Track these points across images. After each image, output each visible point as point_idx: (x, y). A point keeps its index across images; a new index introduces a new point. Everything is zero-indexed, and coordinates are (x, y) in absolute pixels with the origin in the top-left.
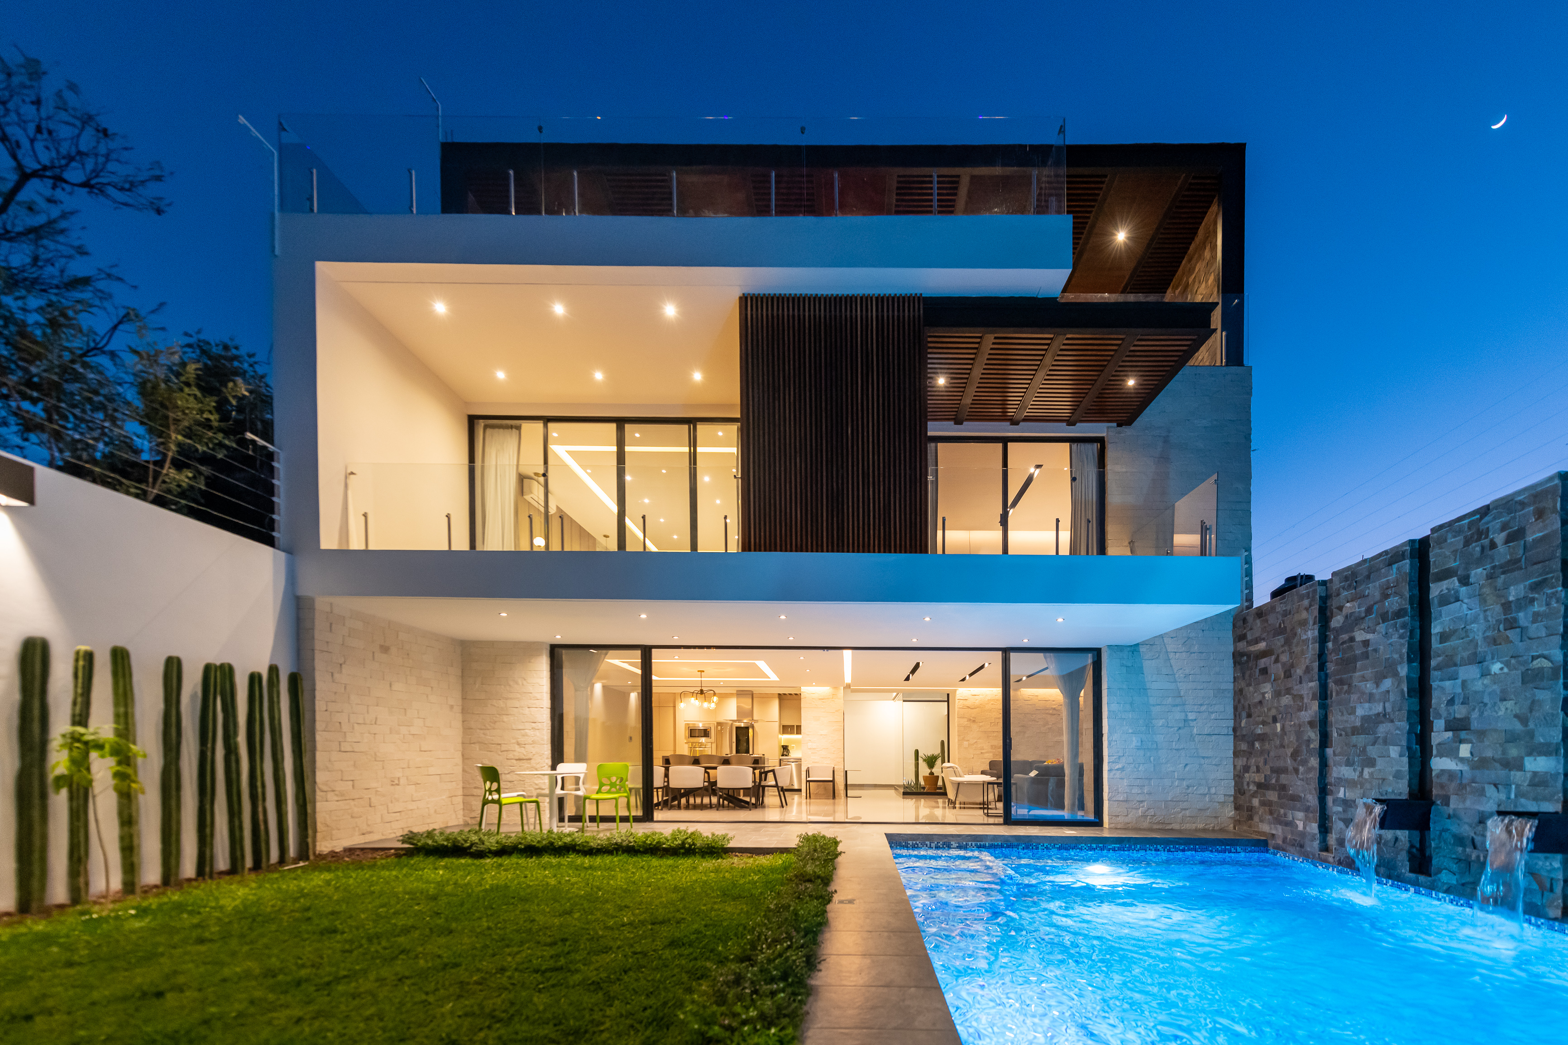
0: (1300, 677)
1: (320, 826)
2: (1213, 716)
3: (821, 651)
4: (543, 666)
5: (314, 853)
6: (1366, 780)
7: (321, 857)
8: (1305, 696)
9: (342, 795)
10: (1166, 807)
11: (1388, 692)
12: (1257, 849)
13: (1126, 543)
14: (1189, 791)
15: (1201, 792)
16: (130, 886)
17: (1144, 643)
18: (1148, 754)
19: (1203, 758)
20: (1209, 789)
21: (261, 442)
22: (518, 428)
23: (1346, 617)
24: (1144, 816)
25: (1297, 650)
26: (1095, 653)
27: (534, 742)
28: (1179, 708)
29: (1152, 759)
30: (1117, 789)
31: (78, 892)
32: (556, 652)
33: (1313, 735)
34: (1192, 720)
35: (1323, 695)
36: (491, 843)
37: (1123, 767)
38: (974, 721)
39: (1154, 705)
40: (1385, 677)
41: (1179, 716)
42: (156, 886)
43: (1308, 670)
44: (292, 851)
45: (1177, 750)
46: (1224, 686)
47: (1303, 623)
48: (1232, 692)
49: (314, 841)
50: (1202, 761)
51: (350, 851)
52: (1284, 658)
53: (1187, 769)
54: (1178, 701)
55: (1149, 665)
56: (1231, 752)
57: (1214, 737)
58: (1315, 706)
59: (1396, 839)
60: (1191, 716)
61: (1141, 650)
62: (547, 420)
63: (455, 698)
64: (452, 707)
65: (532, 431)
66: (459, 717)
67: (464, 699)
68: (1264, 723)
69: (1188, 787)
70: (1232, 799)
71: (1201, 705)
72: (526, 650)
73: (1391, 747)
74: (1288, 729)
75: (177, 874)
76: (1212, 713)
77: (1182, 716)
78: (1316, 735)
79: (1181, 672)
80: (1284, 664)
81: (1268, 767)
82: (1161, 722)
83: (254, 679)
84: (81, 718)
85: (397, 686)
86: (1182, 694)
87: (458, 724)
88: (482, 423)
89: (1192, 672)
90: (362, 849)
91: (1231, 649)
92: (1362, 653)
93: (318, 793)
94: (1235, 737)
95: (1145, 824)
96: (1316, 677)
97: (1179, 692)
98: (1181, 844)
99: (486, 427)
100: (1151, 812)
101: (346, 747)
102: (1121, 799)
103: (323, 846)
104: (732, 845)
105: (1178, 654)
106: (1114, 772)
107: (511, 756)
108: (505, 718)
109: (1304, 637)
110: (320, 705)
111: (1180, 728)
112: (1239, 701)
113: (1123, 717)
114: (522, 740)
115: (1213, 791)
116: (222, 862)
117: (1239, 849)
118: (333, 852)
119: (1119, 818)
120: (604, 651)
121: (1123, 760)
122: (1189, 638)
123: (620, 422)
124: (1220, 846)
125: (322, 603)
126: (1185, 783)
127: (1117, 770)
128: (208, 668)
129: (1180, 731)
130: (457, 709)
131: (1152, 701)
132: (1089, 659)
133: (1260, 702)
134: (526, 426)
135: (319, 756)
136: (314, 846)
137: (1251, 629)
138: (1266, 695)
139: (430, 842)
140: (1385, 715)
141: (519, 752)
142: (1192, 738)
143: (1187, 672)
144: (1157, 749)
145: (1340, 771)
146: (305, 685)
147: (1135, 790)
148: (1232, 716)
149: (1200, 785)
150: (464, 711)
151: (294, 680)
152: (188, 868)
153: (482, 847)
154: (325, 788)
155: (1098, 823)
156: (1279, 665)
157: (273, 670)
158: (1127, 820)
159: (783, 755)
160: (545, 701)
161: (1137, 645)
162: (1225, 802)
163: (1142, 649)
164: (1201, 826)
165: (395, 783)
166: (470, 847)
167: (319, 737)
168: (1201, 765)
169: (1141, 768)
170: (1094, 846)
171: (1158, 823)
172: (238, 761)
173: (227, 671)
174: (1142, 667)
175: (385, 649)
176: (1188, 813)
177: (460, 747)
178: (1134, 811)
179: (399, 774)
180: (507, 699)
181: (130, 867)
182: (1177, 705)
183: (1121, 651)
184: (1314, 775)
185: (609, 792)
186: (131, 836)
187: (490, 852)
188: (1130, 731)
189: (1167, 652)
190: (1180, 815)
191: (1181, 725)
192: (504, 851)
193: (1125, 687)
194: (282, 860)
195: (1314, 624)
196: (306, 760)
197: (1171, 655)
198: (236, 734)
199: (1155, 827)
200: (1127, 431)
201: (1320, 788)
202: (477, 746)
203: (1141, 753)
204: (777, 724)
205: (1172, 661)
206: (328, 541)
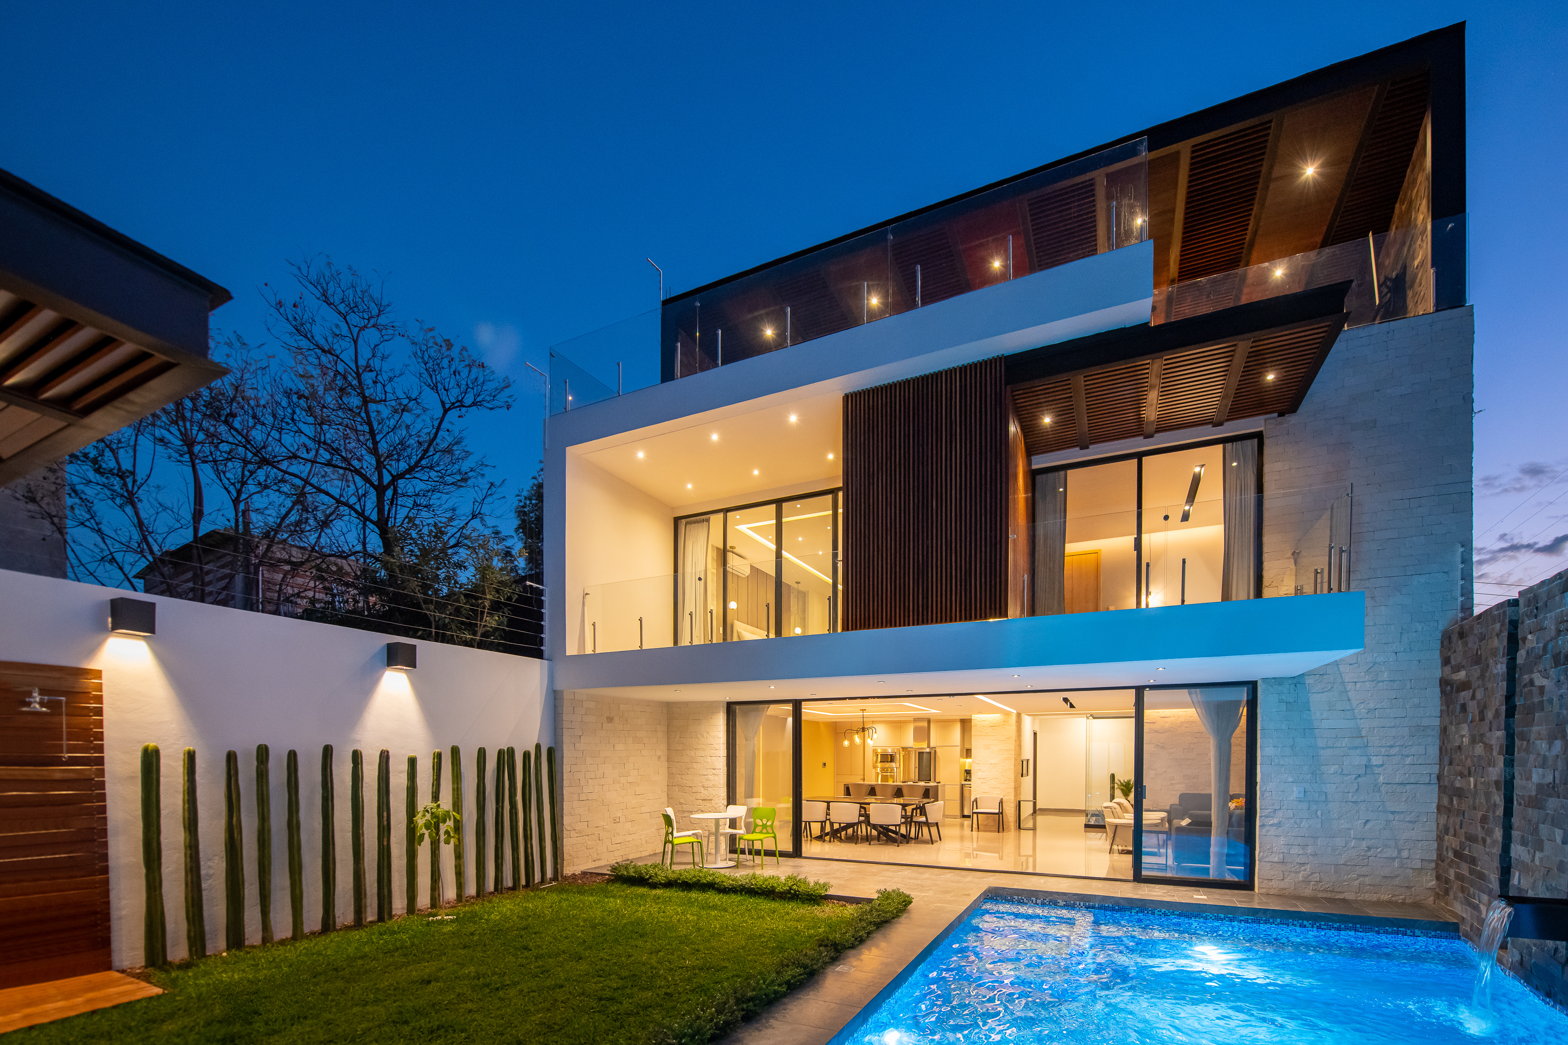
0: (1491, 722)
1: (566, 856)
2: (1408, 760)
3: (948, 697)
4: (720, 722)
5: (562, 875)
6: (1537, 866)
7: (565, 878)
8: (1494, 747)
9: (580, 833)
10: (1336, 872)
11: (1557, 756)
12: (1444, 934)
13: (1289, 554)
14: (1369, 854)
15: (1388, 855)
16: (459, 896)
17: (1310, 673)
18: (1314, 807)
19: (1393, 813)
20: (1400, 851)
21: (535, 585)
22: (708, 520)
23: (1528, 652)
24: (1306, 881)
25: (1489, 685)
26: (1251, 686)
27: (714, 786)
28: (1358, 751)
29: (1319, 813)
30: (1272, 848)
31: (435, 901)
32: (731, 708)
33: (1498, 799)
34: (1376, 766)
35: (1509, 750)
36: (661, 877)
37: (1280, 823)
38: (1163, 748)
39: (1323, 748)
40: (1556, 739)
41: (1358, 760)
42: (473, 897)
43: (1497, 714)
44: (549, 874)
45: (1355, 802)
46: (1425, 722)
47: (1494, 653)
48: (1438, 728)
49: (562, 867)
50: (1391, 817)
51: (584, 873)
52: (1479, 695)
53: (1368, 826)
54: (1358, 742)
55: (1317, 700)
56: (1434, 805)
57: (1408, 787)
58: (1500, 761)
59: (1556, 950)
60: (1375, 761)
61: (1307, 682)
62: (727, 511)
63: (662, 750)
64: (659, 757)
65: (717, 520)
66: (665, 764)
67: (668, 750)
68: (1461, 775)
69: (1369, 848)
70: (1433, 865)
71: (1391, 746)
72: (708, 708)
73: (1557, 830)
74: (1479, 786)
75: (483, 890)
76: (1408, 756)
77: (1364, 761)
78: (1501, 800)
79: (1362, 706)
80: (1479, 703)
81: (1463, 831)
82: (1333, 769)
83: (526, 755)
84: (436, 797)
85: (619, 747)
86: (1364, 733)
87: (664, 771)
88: (684, 521)
89: (1379, 706)
90: (591, 873)
91: (1438, 674)
92: (1539, 702)
93: (565, 832)
94: (1440, 787)
95: (1308, 892)
96: (1503, 726)
97: (1360, 732)
98: (1334, 921)
99: (687, 524)
100: (1316, 877)
101: (583, 797)
102: (1276, 860)
103: (568, 870)
104: (831, 892)
105: (1358, 685)
106: (1267, 828)
107: (698, 797)
108: (695, 766)
109: (1495, 671)
110: (566, 768)
111: (1359, 776)
112: (1443, 743)
113: (1282, 762)
114: (706, 784)
115: (1405, 854)
116: (508, 882)
117: (1417, 932)
118: (574, 874)
119: (1273, 883)
120: (767, 706)
121: (1280, 814)
122: (1375, 663)
123: (779, 502)
124: (1389, 927)
125: (567, 696)
126: (1364, 844)
127: (1272, 825)
128: (500, 753)
129: (1360, 780)
130: (664, 758)
131: (1320, 743)
132: (1243, 695)
133: (1459, 747)
134: (713, 517)
135: (566, 805)
136: (562, 870)
137: (1455, 652)
138: (1464, 739)
139: (625, 873)
140: (1554, 787)
141: (704, 793)
142: (1377, 788)
143: (1372, 706)
144: (1326, 801)
145: (1517, 851)
146: (557, 754)
147: (1295, 850)
148: (1437, 760)
149: (1386, 846)
150: (669, 760)
151: (550, 751)
152: (490, 885)
153: (655, 880)
154: (569, 828)
155: (1246, 885)
156: (1475, 702)
157: (538, 747)
158: (1282, 885)
159: (966, 780)
160: (722, 751)
161: (1303, 675)
162: (1422, 869)
163: (1309, 681)
164: (1385, 897)
165: (616, 821)
166: (648, 879)
167: (566, 792)
168: (1388, 822)
169: (1304, 824)
170: (1222, 916)
171: (1326, 891)
172: (516, 814)
173: (511, 752)
174: (1308, 702)
175: (610, 720)
176: (1367, 880)
177: (665, 789)
178: (1293, 875)
179: (619, 815)
180: (696, 749)
181: (460, 886)
182: (1356, 748)
183: (1280, 684)
184: (1497, 850)
185: (761, 832)
186: (460, 866)
187: (661, 884)
188: (1290, 779)
189: (1343, 683)
190: (1356, 883)
191: (1362, 771)
192: (669, 884)
193: (1284, 727)
194: (543, 880)
195: (1503, 656)
196: (557, 809)
197: (1350, 687)
198: (515, 795)
199: (1321, 895)
200: (1292, 419)
201: (1502, 868)
202: (676, 788)
203: (1305, 806)
204: (958, 749)
205: (1350, 694)
206: (571, 649)
